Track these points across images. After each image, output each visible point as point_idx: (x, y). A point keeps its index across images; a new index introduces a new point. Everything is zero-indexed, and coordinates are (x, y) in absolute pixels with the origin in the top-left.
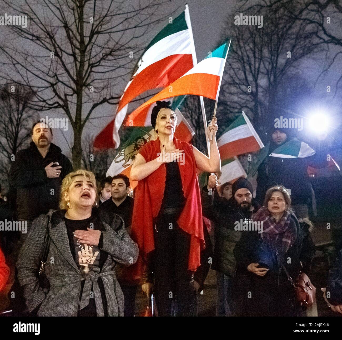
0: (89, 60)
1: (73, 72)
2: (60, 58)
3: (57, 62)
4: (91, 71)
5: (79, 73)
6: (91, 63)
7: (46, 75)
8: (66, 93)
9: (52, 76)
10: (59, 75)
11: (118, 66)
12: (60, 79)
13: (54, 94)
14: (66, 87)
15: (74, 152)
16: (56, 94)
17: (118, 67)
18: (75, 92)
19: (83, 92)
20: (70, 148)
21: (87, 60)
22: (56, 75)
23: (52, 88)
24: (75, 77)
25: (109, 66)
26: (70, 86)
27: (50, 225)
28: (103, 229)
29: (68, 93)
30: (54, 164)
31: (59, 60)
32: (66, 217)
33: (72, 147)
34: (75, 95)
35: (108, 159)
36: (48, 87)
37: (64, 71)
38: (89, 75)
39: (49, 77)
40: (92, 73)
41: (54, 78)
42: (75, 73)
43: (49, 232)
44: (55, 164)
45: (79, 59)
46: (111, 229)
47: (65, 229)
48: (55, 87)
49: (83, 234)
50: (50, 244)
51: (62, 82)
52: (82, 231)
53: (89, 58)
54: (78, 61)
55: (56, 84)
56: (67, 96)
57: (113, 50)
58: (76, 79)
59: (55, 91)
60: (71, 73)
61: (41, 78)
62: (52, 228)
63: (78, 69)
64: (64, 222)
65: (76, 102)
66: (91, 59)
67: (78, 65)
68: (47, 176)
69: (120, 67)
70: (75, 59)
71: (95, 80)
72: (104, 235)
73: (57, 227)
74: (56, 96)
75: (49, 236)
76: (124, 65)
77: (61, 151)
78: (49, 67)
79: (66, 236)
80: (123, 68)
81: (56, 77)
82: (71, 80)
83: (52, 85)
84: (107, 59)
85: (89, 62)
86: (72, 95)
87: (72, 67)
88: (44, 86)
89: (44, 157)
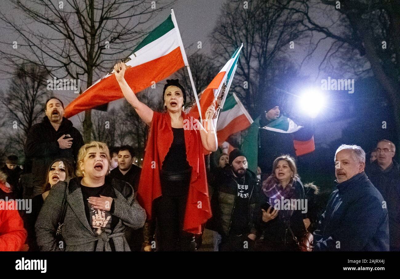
0: (99, 43)
1: (84, 54)
2: (73, 41)
3: (70, 44)
4: (100, 53)
5: (90, 55)
6: (100, 45)
7: (59, 56)
8: (78, 72)
9: (65, 57)
10: (71, 56)
11: (125, 48)
12: (72, 59)
13: (67, 73)
14: (78, 67)
15: (85, 126)
16: (69, 73)
17: (125, 50)
18: (86, 71)
19: (93, 71)
20: (81, 122)
21: (97, 43)
22: (69, 56)
23: (65, 67)
24: (86, 58)
25: (117, 49)
26: (81, 66)
27: (68, 191)
28: (114, 196)
29: (80, 73)
30: (65, 136)
31: (71, 43)
32: (82, 184)
33: (83, 121)
34: (86, 75)
35: (115, 131)
36: (61, 67)
37: (76, 53)
38: (99, 56)
39: (63, 58)
40: (101, 55)
41: (67, 59)
42: (86, 54)
43: (66, 197)
44: (67, 136)
45: (90, 42)
46: (122, 196)
47: (81, 194)
48: (68, 66)
49: (97, 200)
50: (67, 208)
51: (74, 63)
52: (95, 198)
53: (98, 41)
54: (88, 43)
55: (69, 64)
56: (79, 75)
57: (121, 34)
58: (87, 60)
59: (67, 70)
60: (83, 54)
61: (55, 59)
62: (69, 194)
63: (89, 50)
64: (80, 189)
65: (87, 81)
66: (101, 41)
67: (89, 47)
68: (60, 147)
69: (126, 49)
70: (86, 42)
71: (104, 61)
72: (115, 201)
73: (73, 193)
74: (69, 75)
75: (66, 201)
76: (130, 48)
77: (72, 125)
78: (62, 49)
79: (82, 202)
80: (129, 50)
81: (68, 58)
82: (82, 60)
83: (65, 65)
84: (115, 42)
85: (99, 45)
86: (83, 74)
87: (84, 49)
88: (58, 66)
89: (57, 130)
